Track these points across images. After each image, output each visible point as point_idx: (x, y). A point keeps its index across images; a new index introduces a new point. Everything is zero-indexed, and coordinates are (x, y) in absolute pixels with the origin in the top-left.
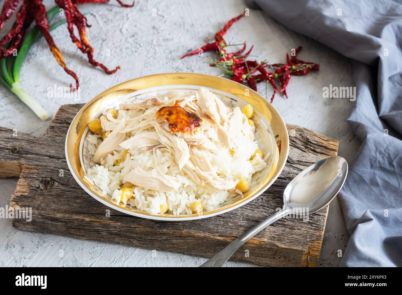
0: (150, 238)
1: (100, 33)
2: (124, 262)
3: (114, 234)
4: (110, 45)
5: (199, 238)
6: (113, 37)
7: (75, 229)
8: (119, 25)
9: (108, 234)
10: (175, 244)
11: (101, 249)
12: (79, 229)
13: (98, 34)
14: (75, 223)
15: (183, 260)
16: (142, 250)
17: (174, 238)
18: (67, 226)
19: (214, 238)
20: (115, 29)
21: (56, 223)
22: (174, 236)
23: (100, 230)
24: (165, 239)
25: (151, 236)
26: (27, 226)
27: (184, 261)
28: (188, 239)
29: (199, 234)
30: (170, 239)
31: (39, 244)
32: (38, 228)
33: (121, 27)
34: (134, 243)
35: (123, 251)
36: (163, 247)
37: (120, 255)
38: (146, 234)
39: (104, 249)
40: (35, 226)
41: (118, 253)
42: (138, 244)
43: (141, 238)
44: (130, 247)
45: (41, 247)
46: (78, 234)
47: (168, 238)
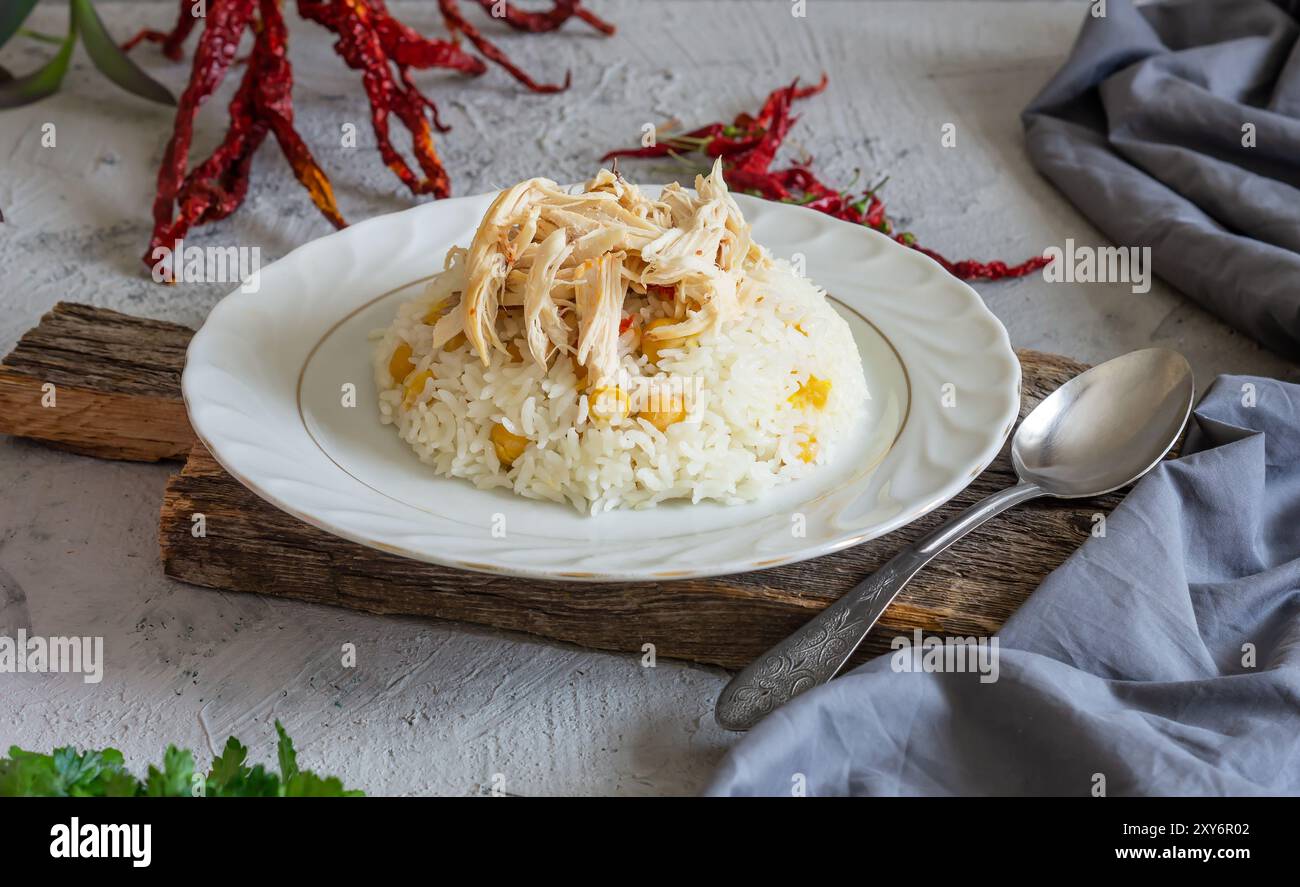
0: (588, 607)
1: (475, 145)
2: (504, 677)
3: (478, 593)
4: (503, 174)
5: (741, 603)
6: (514, 157)
7: (358, 578)
8: (535, 131)
9: (459, 593)
10: (665, 624)
11: (433, 643)
12: (368, 577)
13: (471, 149)
14: (357, 555)
15: (688, 680)
16: (562, 652)
17: (661, 604)
18: (332, 565)
19: (786, 602)
20: (523, 138)
21: (301, 553)
22: (662, 596)
23: (436, 578)
24: (635, 607)
25: (590, 597)
26: (208, 567)
27: (691, 683)
28: (707, 608)
29: (741, 590)
30: (649, 610)
31: (242, 622)
32: (243, 574)
33: (540, 134)
34: (537, 623)
35: (502, 651)
36: (628, 638)
37: (490, 661)
38: (575, 592)
39: (442, 643)
40: (234, 569)
41: (485, 654)
42: (548, 629)
43: (559, 605)
44: (524, 642)
45: (246, 630)
46: (365, 595)
47: (645, 606)
